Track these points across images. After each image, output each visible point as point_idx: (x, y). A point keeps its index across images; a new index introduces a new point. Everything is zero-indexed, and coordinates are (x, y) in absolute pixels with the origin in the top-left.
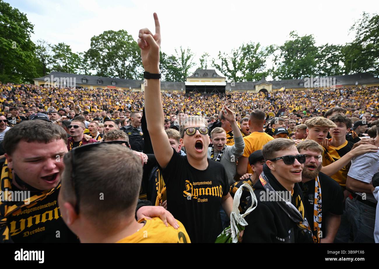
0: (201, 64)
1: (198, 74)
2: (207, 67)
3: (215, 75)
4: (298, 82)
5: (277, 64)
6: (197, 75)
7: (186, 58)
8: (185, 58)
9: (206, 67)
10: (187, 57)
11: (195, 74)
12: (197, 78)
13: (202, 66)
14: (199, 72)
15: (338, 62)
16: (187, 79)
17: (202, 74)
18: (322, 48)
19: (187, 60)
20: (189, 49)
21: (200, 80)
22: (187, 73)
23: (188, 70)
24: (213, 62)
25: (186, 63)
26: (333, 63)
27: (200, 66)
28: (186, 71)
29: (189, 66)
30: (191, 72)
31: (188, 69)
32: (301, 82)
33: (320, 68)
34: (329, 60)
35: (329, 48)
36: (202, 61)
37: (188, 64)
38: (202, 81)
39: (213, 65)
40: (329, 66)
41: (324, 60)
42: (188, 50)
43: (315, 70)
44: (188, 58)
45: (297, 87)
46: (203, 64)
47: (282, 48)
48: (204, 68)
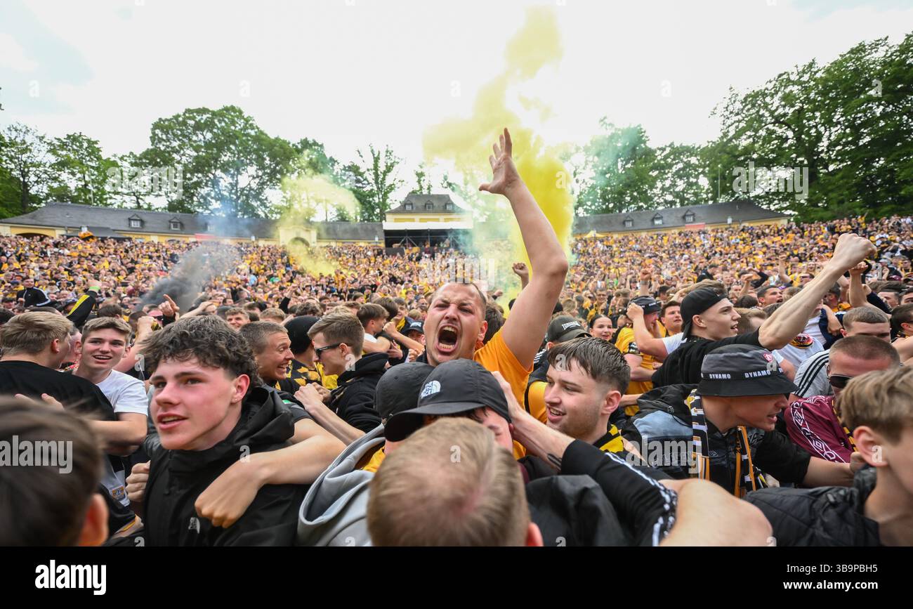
0: (419, 181)
1: (412, 204)
2: (431, 189)
3: (449, 207)
4: (623, 218)
5: (580, 182)
6: (408, 208)
7: (385, 169)
8: (382, 168)
9: (429, 189)
10: (387, 166)
11: (404, 205)
12: (410, 212)
13: (421, 187)
14: (413, 201)
15: (697, 177)
16: (388, 217)
17: (420, 204)
18: (663, 150)
19: (385, 174)
20: (390, 149)
21: (417, 217)
22: (388, 201)
23: (389, 195)
24: (445, 178)
25: (384, 179)
26: (688, 178)
27: (417, 188)
28: (385, 196)
29: (391, 185)
30: (396, 199)
31: (388, 192)
32: (628, 219)
33: (663, 189)
34: (679, 175)
35: (678, 152)
36: (420, 175)
37: (387, 183)
38: (421, 220)
39: (445, 185)
40: (681, 185)
41: (670, 175)
42: (387, 151)
43: (656, 195)
44: (389, 169)
45: (620, 228)
46: (421, 182)
47: (587, 149)
48: (425, 192)
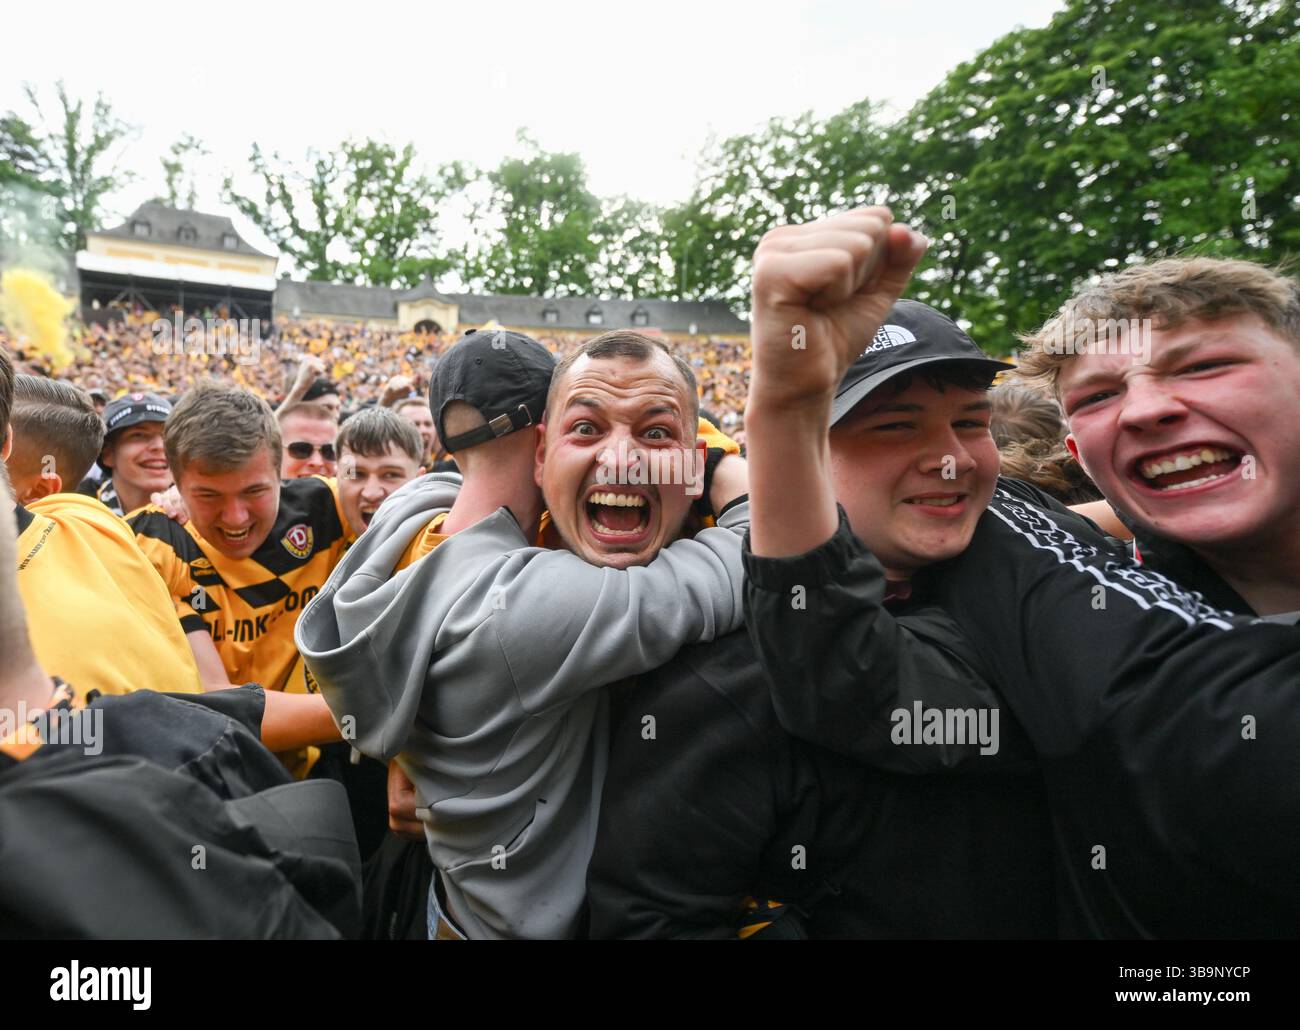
0: (170, 181)
1: (148, 224)
2: (196, 201)
3: (229, 243)
4: (542, 307)
5: (480, 233)
6: (140, 230)
7: (92, 141)
8: (84, 140)
9: (191, 199)
10: (97, 137)
11: (132, 223)
12: (142, 240)
13: (174, 195)
14: (153, 218)
15: (658, 253)
16: (92, 242)
17: (169, 226)
18: (612, 201)
19: (91, 151)
20: (106, 102)
21: (159, 252)
22: (96, 211)
23: (100, 198)
24: (227, 184)
25: (88, 163)
26: (645, 254)
27: (164, 193)
28: (90, 199)
29: (104, 179)
31: (98, 192)
32: (551, 308)
33: (610, 267)
34: (634, 246)
35: (633, 210)
36: (173, 169)
37: (99, 170)
38: (169, 260)
39: (227, 197)
40: (635, 265)
41: (619, 245)
42: (99, 105)
43: (597, 274)
44: (100, 144)
45: (537, 321)
46: (175, 183)
47: (494, 178)
48: (181, 205)
